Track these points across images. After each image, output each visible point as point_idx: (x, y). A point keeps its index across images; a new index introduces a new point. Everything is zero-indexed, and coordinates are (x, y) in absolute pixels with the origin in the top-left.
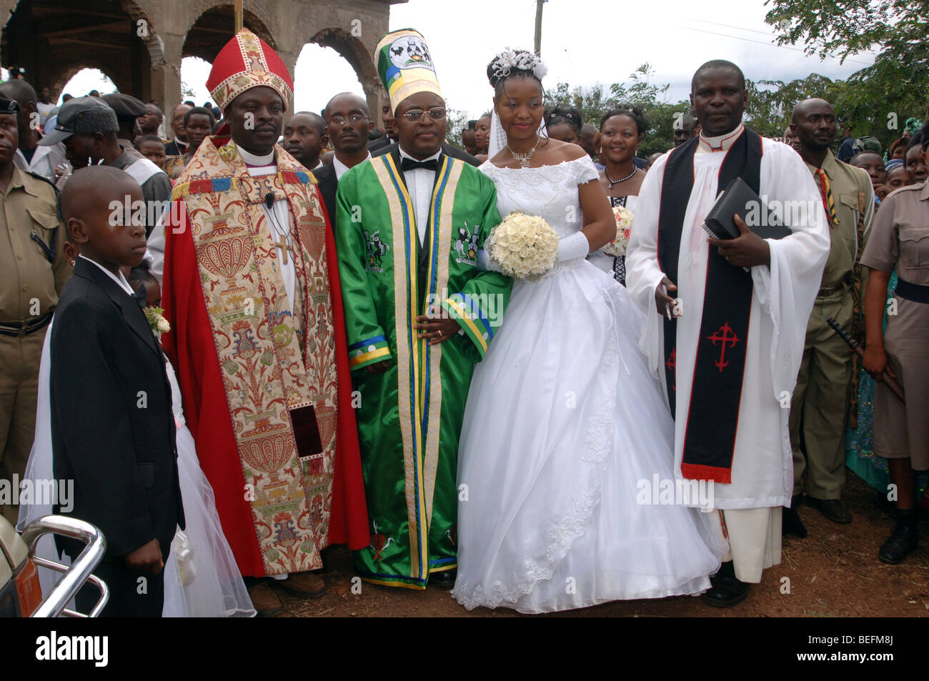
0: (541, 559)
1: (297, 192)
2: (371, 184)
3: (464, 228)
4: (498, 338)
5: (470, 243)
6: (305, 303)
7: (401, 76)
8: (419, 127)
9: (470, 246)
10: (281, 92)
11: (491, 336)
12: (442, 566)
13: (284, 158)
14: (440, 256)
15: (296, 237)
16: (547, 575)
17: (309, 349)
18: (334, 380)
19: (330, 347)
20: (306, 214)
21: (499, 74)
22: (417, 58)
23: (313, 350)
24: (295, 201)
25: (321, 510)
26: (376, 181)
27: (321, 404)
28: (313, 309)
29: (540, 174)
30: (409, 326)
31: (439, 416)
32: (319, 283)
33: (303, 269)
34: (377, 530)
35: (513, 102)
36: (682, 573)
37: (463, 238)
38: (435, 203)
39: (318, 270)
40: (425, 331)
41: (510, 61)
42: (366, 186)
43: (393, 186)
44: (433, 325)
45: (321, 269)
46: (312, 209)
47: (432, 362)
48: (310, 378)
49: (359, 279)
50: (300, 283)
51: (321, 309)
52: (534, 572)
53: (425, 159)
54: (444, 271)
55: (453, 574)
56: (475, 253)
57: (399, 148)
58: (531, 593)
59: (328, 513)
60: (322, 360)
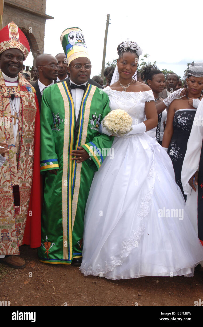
0: (118, 256)
1: (25, 95)
2: (57, 94)
3: (95, 115)
4: (105, 162)
5: (97, 121)
6: (20, 142)
7: (73, 49)
8: (80, 72)
9: (97, 123)
10: (24, 52)
11: (103, 161)
12: (75, 256)
13: (22, 80)
14: (84, 126)
15: (21, 114)
16: (120, 263)
17: (20, 162)
18: (31, 175)
19: (31, 161)
20: (28, 105)
21: (122, 49)
22: (80, 41)
23: (22, 162)
24: (24, 99)
25: (20, 229)
26: (59, 92)
27: (24, 185)
28: (24, 145)
29: (130, 95)
30: (69, 154)
31: (78, 192)
32: (29, 134)
33: (22, 128)
34: (47, 240)
35: (125, 62)
36: (178, 267)
37: (94, 119)
38: (83, 104)
39: (29, 128)
40: (75, 157)
41: (128, 45)
42: (55, 94)
43: (66, 95)
44: (78, 154)
45: (31, 128)
46: (31, 103)
47: (77, 170)
48: (20, 174)
49: (49, 133)
50: (19, 133)
51: (28, 146)
52: (114, 261)
53: (80, 84)
54: (85, 132)
55: (80, 260)
56: (99, 125)
57: (70, 79)
58: (113, 271)
59: (23, 231)
60: (26, 166)
